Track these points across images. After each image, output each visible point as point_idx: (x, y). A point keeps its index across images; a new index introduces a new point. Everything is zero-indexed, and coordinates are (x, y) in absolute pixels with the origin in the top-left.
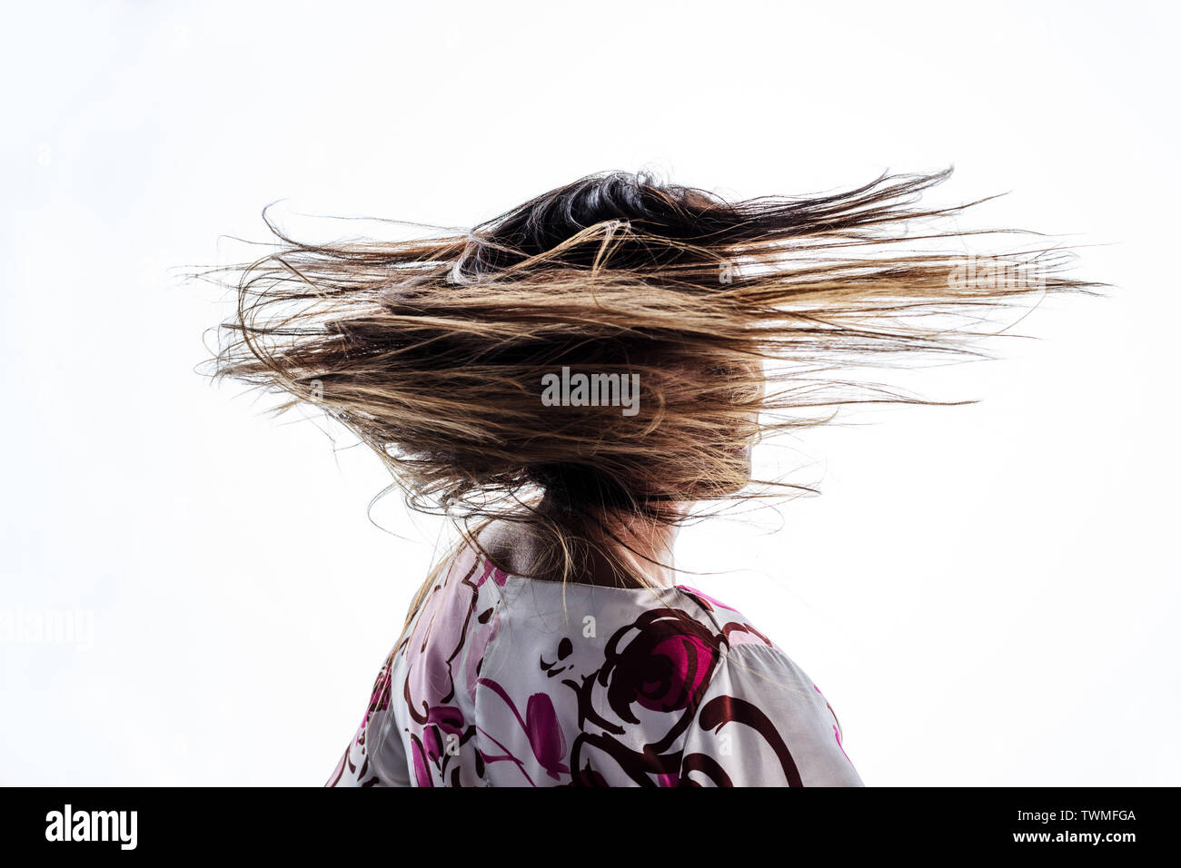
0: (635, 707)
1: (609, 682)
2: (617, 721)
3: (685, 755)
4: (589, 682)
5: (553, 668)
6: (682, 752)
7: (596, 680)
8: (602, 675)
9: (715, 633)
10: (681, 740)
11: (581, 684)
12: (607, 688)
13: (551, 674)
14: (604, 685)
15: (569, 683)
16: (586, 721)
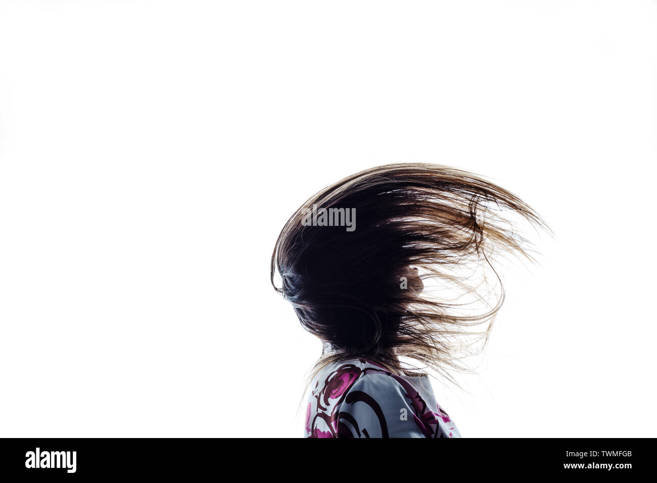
0: (329, 399)
2: (325, 406)
4: (320, 394)
5: (314, 392)
6: (338, 412)
8: (323, 390)
9: (362, 370)
14: (323, 394)
15: (316, 397)
16: (319, 409)
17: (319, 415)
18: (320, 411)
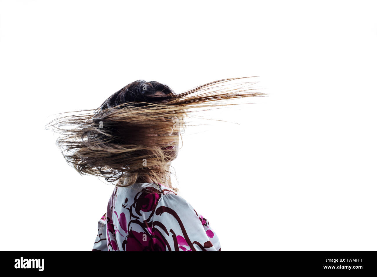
0: (141, 211)
1: (135, 207)
2: (138, 216)
3: (153, 222)
4: (131, 207)
5: (125, 206)
6: (152, 221)
7: (133, 207)
8: (134, 205)
9: (161, 191)
10: (152, 218)
11: (130, 208)
12: (135, 208)
13: (124, 207)
14: (134, 207)
15: (128, 209)
16: (132, 217)
17: (132, 221)
18: (133, 219)
